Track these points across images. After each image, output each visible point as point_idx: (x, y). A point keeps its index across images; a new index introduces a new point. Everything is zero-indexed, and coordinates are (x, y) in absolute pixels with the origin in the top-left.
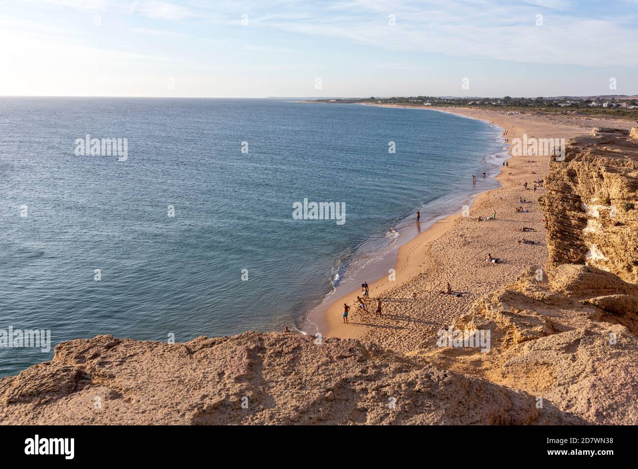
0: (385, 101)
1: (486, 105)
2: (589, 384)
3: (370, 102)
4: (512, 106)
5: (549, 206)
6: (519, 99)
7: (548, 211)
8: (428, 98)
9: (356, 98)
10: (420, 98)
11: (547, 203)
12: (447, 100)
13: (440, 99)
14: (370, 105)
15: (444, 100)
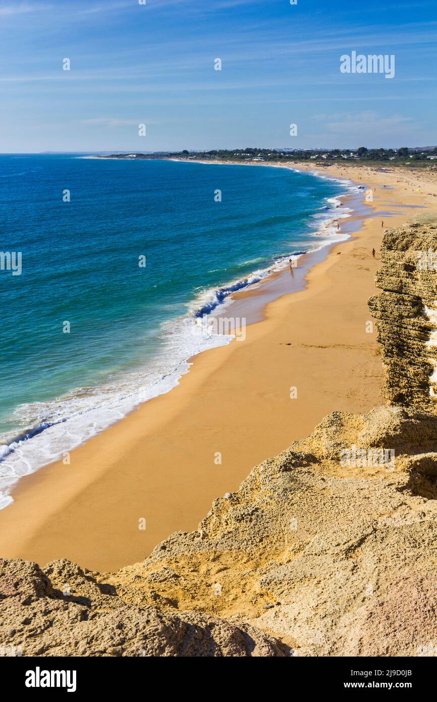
0: (203, 155)
1: (334, 159)
2: (365, 614)
3: (182, 157)
4: (369, 160)
5: (382, 311)
6: (378, 150)
7: (381, 318)
8: (260, 151)
9: (163, 152)
10: (248, 151)
11: (379, 308)
12: (284, 153)
13: (275, 152)
14: (184, 160)
15: (280, 153)
